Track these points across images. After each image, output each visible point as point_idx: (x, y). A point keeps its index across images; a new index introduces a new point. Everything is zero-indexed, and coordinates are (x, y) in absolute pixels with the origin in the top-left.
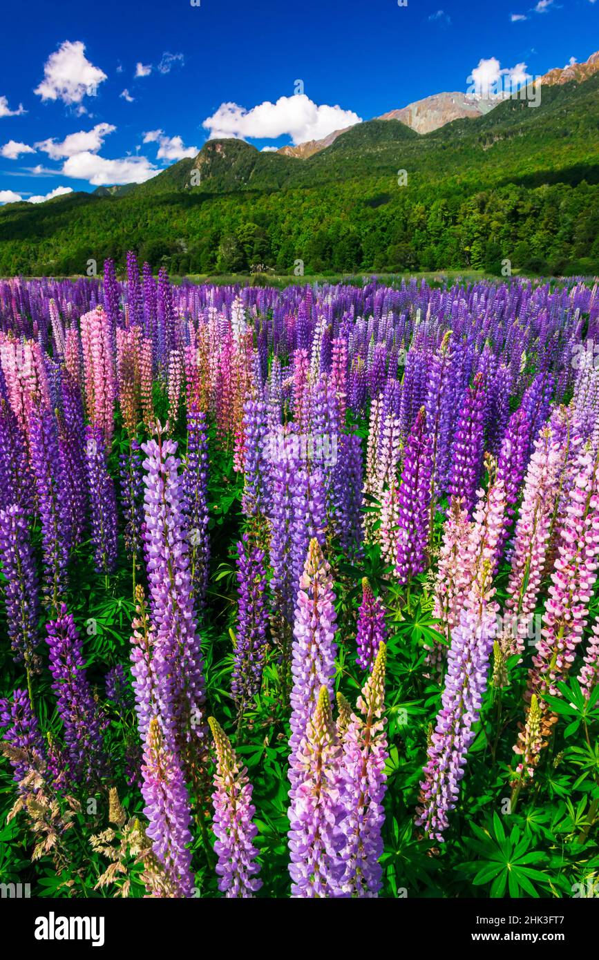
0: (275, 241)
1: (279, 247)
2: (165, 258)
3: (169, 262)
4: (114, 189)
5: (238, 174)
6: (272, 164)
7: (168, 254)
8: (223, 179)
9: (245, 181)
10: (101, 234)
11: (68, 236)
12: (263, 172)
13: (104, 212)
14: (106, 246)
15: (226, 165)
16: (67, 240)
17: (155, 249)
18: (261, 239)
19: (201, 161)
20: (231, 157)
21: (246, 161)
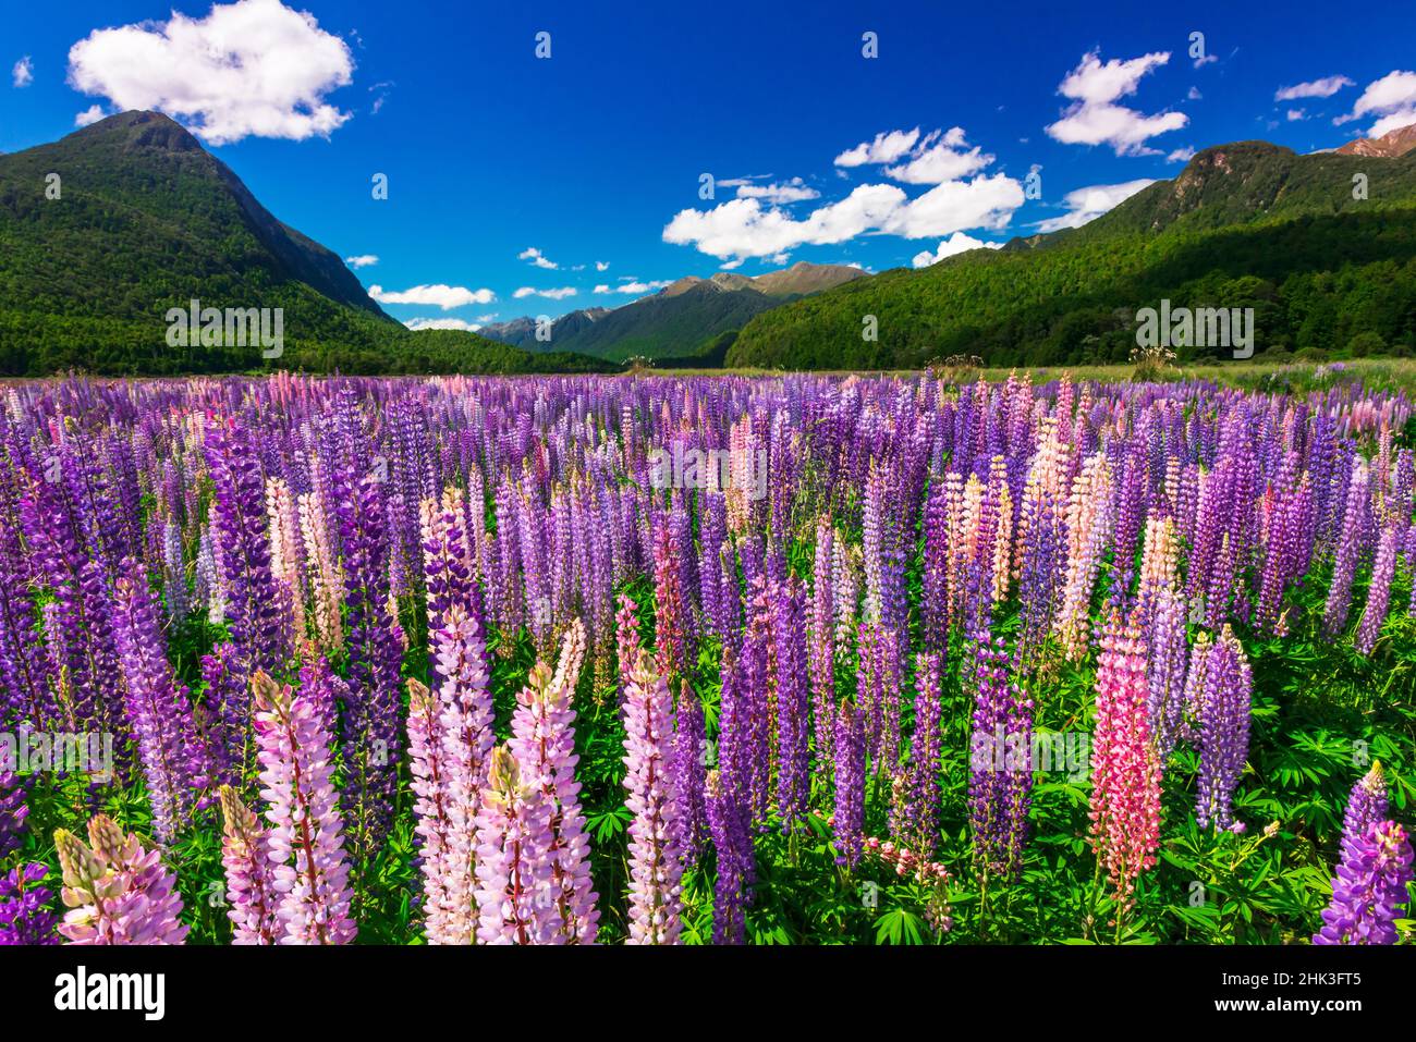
0: (1296, 304)
1: (1302, 315)
2: (1089, 339)
3: (1095, 346)
4: (1036, 240)
5: (1252, 197)
6: (1322, 174)
7: (1096, 332)
8: (1224, 208)
9: (1265, 207)
10: (1004, 306)
11: (954, 312)
12: (1303, 189)
13: (1011, 275)
14: (1000, 325)
15: (1231, 185)
16: (952, 317)
17: (1074, 325)
18: (1268, 302)
19: (1185, 183)
20: (1241, 170)
21: (1269, 174)
